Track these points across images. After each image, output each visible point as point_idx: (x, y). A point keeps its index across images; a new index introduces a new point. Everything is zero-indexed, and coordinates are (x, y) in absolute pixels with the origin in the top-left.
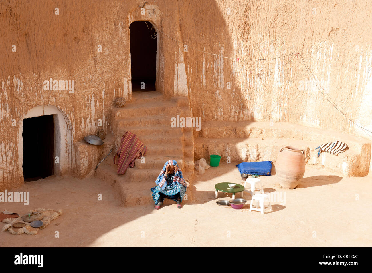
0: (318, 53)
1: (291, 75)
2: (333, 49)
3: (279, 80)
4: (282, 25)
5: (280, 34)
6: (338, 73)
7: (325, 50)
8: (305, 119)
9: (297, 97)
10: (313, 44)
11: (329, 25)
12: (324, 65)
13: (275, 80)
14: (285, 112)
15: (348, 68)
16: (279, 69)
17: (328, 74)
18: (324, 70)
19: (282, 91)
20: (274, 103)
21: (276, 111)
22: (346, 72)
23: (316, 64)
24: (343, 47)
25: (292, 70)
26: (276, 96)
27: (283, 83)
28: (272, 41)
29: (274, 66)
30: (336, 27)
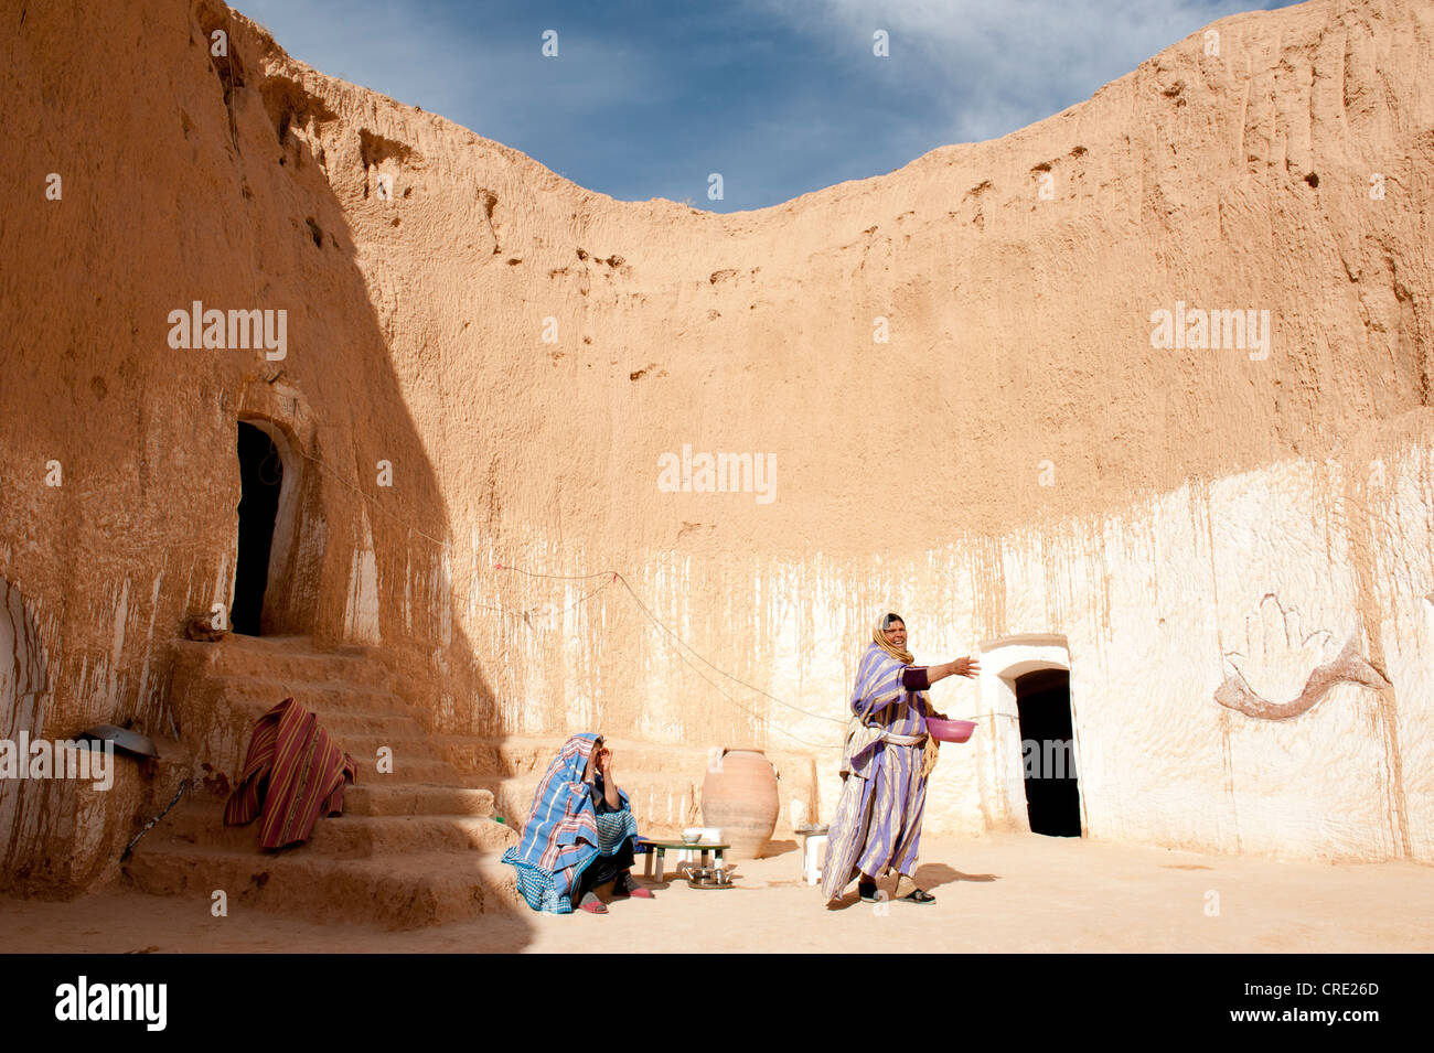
0: (658, 574)
1: (603, 624)
2: (691, 567)
3: (576, 634)
4: (573, 512)
5: (571, 531)
6: (708, 619)
7: (673, 570)
8: (646, 724)
9: (621, 673)
10: (647, 556)
11: (675, 518)
12: (674, 602)
13: (565, 632)
14: (599, 711)
15: (730, 605)
16: (574, 606)
17: (686, 619)
18: (674, 611)
19: (587, 658)
20: (570, 690)
21: (577, 709)
22: (728, 612)
23: (656, 600)
24: (713, 562)
25: (603, 612)
26: (574, 671)
27: (587, 642)
28: (556, 543)
29: (563, 601)
30: (693, 522)
